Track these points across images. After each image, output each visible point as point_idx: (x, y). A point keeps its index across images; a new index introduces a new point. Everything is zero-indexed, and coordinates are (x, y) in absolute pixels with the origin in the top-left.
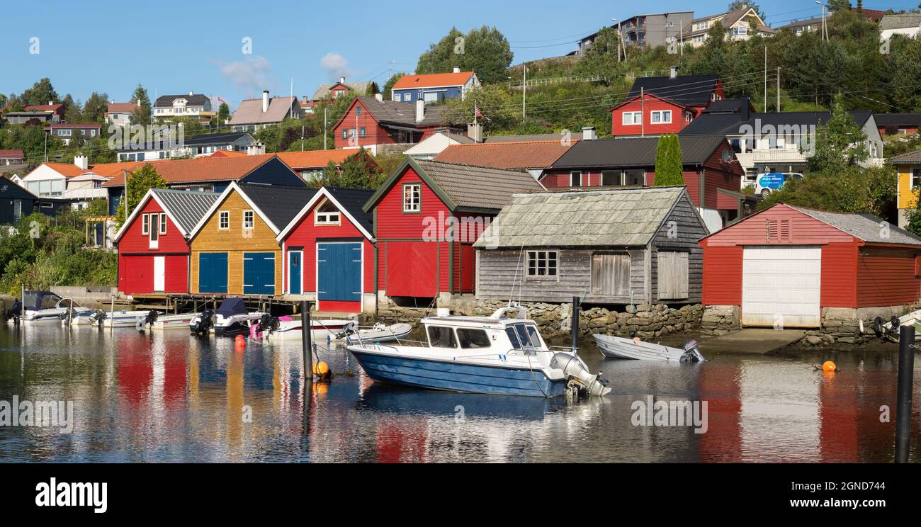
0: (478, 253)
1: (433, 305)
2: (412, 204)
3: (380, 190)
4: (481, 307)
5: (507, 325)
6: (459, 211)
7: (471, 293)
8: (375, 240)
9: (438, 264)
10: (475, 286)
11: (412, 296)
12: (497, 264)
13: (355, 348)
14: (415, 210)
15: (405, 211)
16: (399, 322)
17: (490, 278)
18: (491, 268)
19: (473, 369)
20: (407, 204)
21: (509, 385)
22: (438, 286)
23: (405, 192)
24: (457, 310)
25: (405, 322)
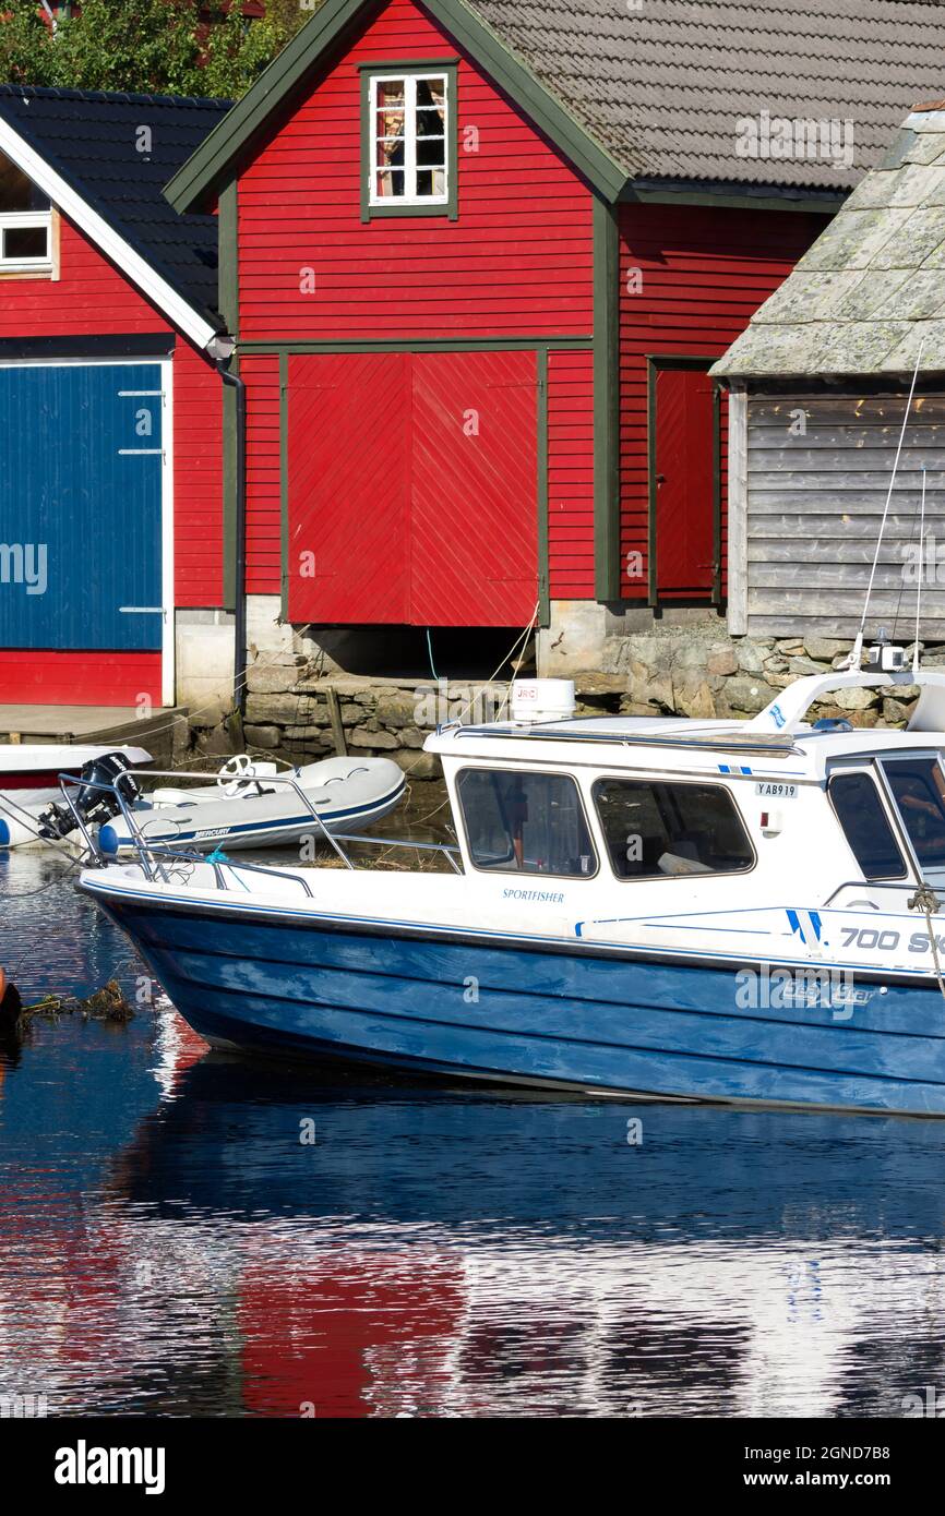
0: (737, 408)
1: (517, 665)
2: (410, 167)
3: (253, 102)
4: (756, 676)
5: (832, 761)
6: (644, 198)
7: (703, 603)
8: (227, 350)
9: (542, 465)
10: (723, 570)
11: (412, 620)
12: (837, 461)
13: (118, 879)
14: (425, 200)
15: (375, 200)
16: (353, 750)
17: (801, 529)
18: (804, 483)
19: (666, 982)
20: (388, 168)
21: (839, 1059)
22: (542, 572)
23: (373, 110)
24: (638, 687)
25: (378, 752)
